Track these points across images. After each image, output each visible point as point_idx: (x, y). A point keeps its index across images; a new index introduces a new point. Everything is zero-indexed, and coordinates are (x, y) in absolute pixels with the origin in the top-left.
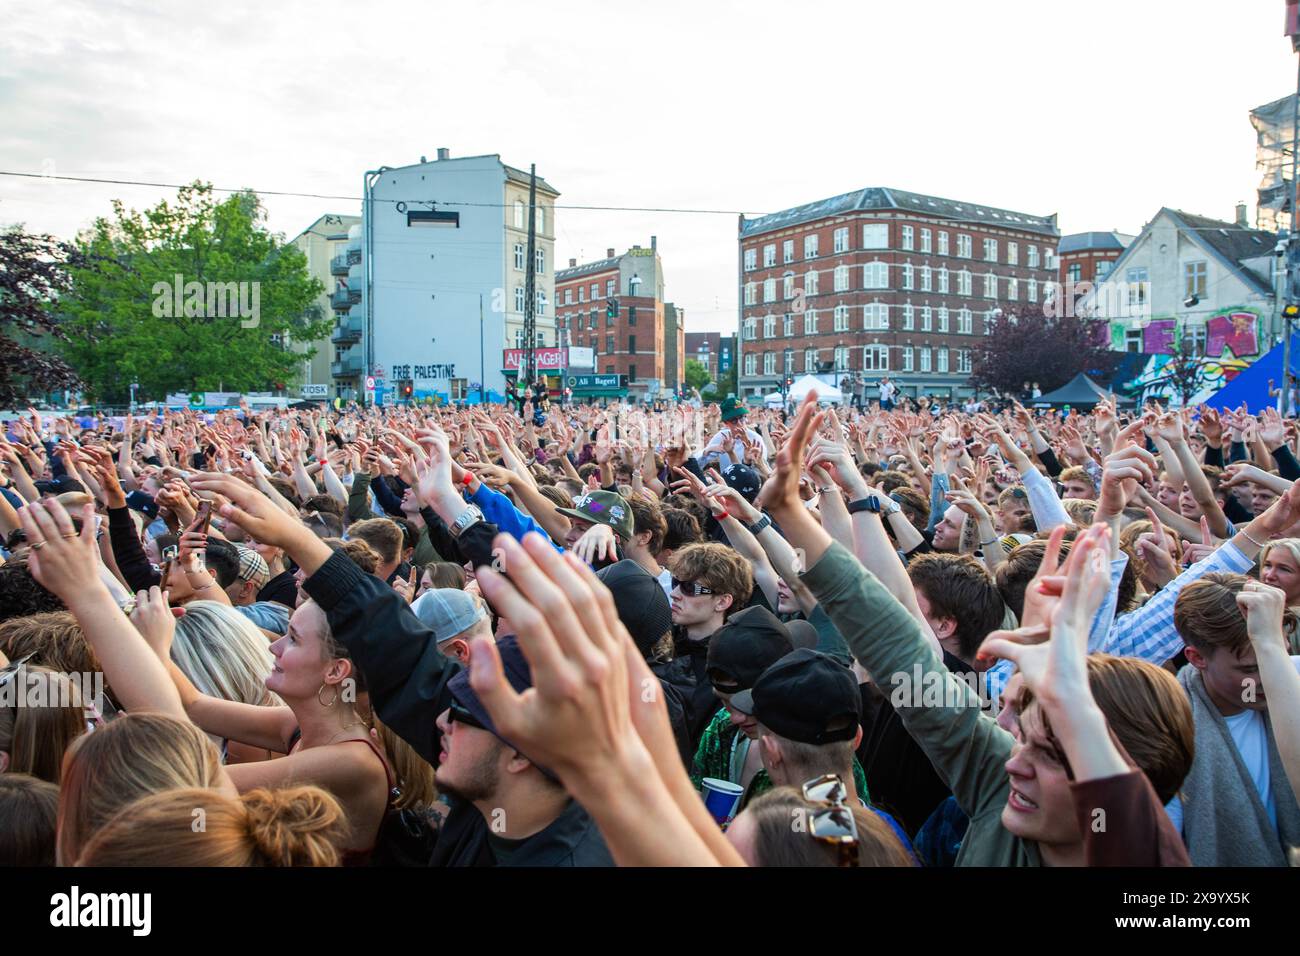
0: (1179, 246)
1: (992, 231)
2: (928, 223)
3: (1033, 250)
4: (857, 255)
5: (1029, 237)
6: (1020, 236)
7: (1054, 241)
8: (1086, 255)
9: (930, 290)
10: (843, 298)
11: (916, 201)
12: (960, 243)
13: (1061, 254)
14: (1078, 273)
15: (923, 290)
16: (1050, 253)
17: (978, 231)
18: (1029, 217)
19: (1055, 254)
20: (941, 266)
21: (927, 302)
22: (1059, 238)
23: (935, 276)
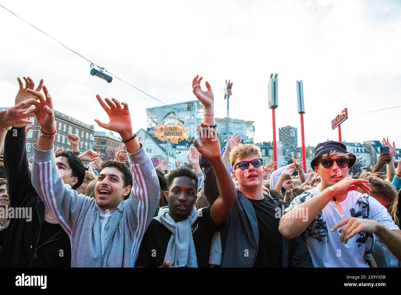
0: (145, 138)
1: (78, 127)
2: (61, 121)
3: (87, 134)
4: (37, 127)
5: (87, 130)
6: (85, 129)
7: (93, 132)
8: (98, 138)
9: (59, 142)
10: (29, 140)
11: (58, 114)
12: (69, 129)
13: (95, 137)
14: (96, 142)
15: (57, 141)
16: (91, 135)
17: (74, 126)
18: (87, 125)
19: (93, 136)
20: (63, 135)
21: (58, 145)
22: (94, 132)
23: (61, 138)
